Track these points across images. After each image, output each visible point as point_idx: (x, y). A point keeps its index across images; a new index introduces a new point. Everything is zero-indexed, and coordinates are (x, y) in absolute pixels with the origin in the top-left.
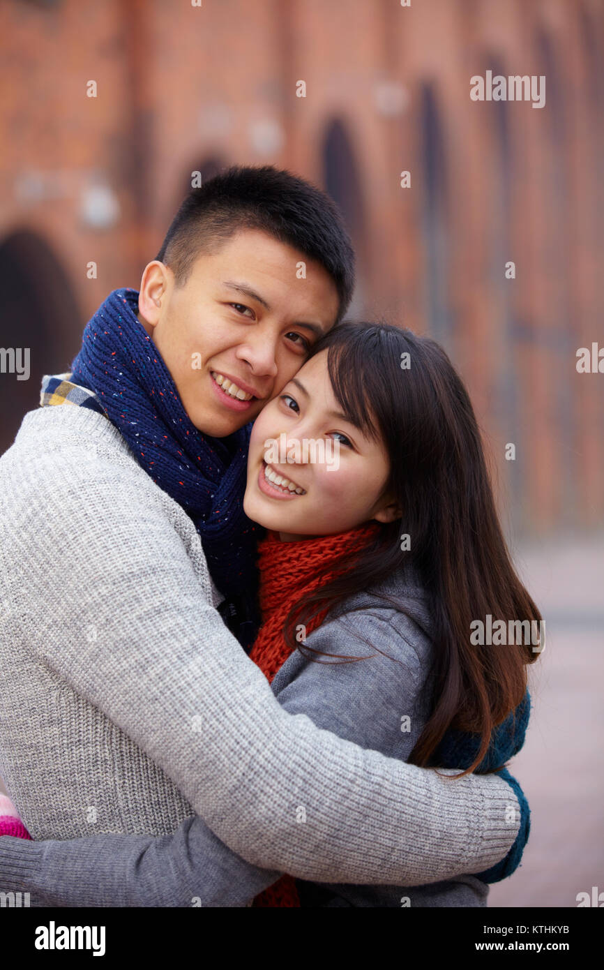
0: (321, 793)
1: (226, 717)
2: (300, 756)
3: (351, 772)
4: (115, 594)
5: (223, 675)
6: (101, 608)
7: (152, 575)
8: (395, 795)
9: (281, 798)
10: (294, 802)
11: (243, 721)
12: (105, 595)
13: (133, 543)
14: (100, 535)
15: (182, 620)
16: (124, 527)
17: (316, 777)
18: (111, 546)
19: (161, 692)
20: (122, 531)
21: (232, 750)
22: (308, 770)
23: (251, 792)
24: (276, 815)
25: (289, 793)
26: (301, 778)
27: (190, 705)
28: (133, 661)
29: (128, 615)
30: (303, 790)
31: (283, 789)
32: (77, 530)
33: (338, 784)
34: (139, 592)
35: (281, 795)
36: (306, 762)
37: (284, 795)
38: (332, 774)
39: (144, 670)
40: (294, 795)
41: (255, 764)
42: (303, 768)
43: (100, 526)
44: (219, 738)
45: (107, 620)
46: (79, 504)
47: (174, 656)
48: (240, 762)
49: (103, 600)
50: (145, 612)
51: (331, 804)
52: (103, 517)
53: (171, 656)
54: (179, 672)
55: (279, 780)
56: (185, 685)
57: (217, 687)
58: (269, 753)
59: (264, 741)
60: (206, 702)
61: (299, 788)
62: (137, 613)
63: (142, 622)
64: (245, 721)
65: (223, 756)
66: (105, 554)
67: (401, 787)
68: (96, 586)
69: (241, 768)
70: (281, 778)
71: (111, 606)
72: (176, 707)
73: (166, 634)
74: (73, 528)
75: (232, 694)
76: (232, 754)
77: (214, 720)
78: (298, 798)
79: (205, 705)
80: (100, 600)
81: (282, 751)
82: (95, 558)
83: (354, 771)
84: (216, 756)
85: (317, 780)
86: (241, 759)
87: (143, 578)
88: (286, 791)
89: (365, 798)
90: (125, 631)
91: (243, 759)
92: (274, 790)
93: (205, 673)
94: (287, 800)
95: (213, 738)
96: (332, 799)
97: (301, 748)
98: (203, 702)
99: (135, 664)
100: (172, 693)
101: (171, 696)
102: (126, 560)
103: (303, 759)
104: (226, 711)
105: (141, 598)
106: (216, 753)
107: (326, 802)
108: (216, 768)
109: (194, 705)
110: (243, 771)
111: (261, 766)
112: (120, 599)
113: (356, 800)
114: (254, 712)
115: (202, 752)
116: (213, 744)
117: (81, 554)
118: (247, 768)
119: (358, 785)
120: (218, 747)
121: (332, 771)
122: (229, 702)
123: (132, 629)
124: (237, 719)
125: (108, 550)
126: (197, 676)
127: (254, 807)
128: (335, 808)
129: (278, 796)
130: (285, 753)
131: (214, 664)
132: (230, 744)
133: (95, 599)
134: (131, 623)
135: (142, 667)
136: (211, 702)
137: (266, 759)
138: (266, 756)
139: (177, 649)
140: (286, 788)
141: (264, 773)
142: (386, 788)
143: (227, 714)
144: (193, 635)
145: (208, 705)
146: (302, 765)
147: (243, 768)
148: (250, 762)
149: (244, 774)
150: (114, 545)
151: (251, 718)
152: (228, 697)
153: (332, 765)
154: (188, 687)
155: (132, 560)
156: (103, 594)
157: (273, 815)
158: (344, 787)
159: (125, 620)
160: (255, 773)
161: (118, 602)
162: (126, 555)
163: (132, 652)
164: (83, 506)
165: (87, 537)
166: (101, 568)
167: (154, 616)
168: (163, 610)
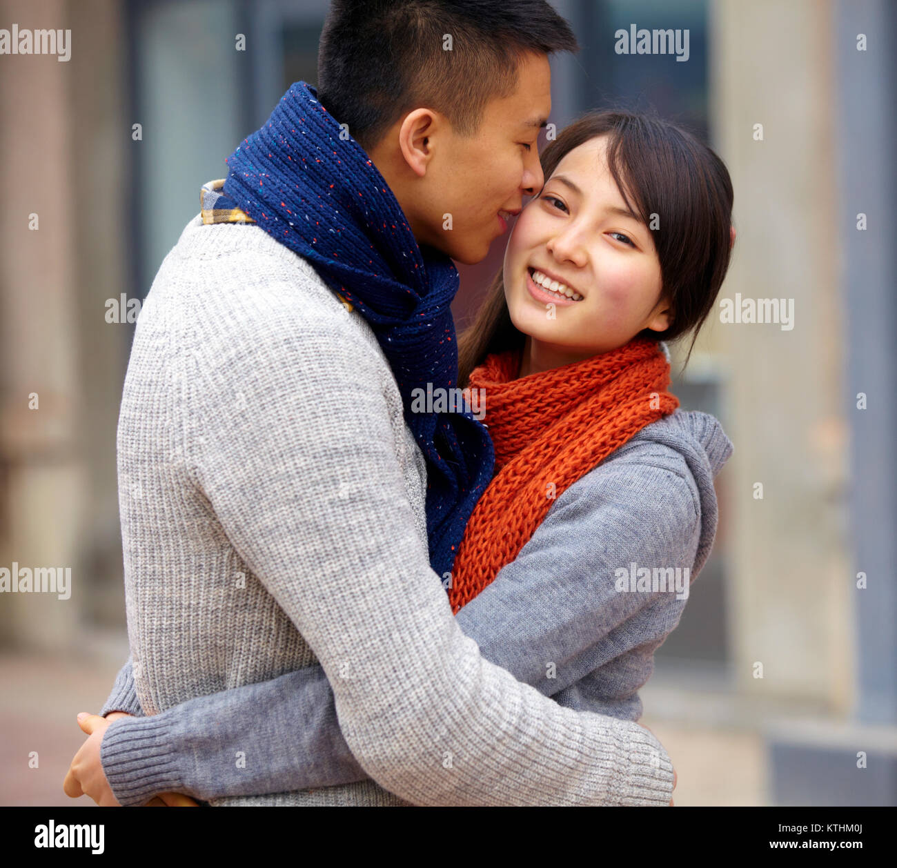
0: (463, 746)
1: (392, 639)
2: (454, 703)
4: (313, 469)
5: (401, 590)
6: (293, 481)
7: (355, 456)
8: (540, 757)
9: (419, 742)
10: (430, 750)
11: (407, 649)
12: (301, 468)
13: (344, 415)
14: (311, 398)
15: (374, 516)
16: (337, 393)
17: (463, 729)
18: (321, 414)
19: (331, 592)
20: (334, 398)
21: (386, 677)
22: (457, 720)
23: (390, 726)
24: (407, 757)
25: (429, 740)
26: (447, 727)
27: (358, 616)
28: (312, 549)
29: (320, 496)
30: (444, 740)
31: (424, 733)
32: (287, 387)
33: (483, 740)
34: (339, 473)
35: (420, 739)
36: (458, 711)
37: (423, 740)
38: (481, 728)
39: (320, 562)
40: (433, 743)
41: (405, 699)
42: (452, 717)
43: (313, 388)
44: (376, 660)
45: (296, 496)
46: (294, 358)
47: (357, 556)
48: (391, 692)
49: (298, 473)
51: (469, 759)
52: (318, 378)
53: (354, 556)
54: (357, 577)
55: (424, 723)
56: (359, 593)
57: (392, 604)
58: (423, 692)
59: (422, 677)
60: (375, 618)
61: (441, 736)
62: (331, 497)
63: (333, 507)
64: (410, 650)
65: (375, 680)
66: (313, 421)
67: (551, 749)
68: (293, 456)
69: (390, 699)
71: (304, 482)
72: (341, 613)
73: (355, 529)
74: (282, 384)
75: (405, 615)
76: (385, 680)
77: (378, 639)
78: (436, 746)
79: (373, 620)
80: (295, 471)
81: (438, 693)
82: (301, 423)
84: (368, 677)
85: (463, 732)
86: (392, 688)
87: (346, 457)
88: (426, 736)
89: (508, 758)
90: (312, 514)
91: (395, 690)
92: (414, 732)
93: (382, 584)
94: (424, 746)
95: (371, 658)
96: (472, 755)
97: (458, 693)
98: (372, 616)
99: (313, 553)
100: (343, 596)
101: (341, 599)
102: (333, 433)
103: (456, 707)
104: (393, 632)
105: (338, 480)
106: (368, 674)
107: (465, 756)
109: (362, 617)
110: (391, 702)
111: (410, 703)
112: (316, 475)
113: (498, 760)
114: (421, 642)
116: (368, 663)
117: (286, 415)
118: (395, 700)
119: (504, 745)
120: (373, 669)
121: (481, 725)
122: (399, 624)
123: (321, 513)
124: (402, 645)
125: (316, 417)
126: (373, 586)
128: (473, 764)
129: (417, 739)
130: (440, 696)
131: (394, 575)
132: (386, 670)
133: (288, 469)
134: (321, 506)
135: (319, 559)
136: (381, 619)
137: (418, 697)
138: (419, 695)
139: (362, 549)
140: (427, 733)
141: (411, 711)
142: (533, 750)
143: (393, 636)
144: (381, 536)
145: (376, 622)
146: (452, 714)
147: (391, 699)
148: (401, 696)
149: (390, 705)
150: (325, 413)
151: (416, 647)
152: (400, 617)
154: (361, 596)
155: (338, 434)
156: (298, 466)
157: (404, 756)
158: (488, 745)
159: (316, 502)
160: (402, 708)
161: (313, 479)
162: (335, 427)
163: (313, 539)
164: (298, 361)
165: (296, 397)
166: (305, 436)
167: (347, 505)
168: (358, 499)
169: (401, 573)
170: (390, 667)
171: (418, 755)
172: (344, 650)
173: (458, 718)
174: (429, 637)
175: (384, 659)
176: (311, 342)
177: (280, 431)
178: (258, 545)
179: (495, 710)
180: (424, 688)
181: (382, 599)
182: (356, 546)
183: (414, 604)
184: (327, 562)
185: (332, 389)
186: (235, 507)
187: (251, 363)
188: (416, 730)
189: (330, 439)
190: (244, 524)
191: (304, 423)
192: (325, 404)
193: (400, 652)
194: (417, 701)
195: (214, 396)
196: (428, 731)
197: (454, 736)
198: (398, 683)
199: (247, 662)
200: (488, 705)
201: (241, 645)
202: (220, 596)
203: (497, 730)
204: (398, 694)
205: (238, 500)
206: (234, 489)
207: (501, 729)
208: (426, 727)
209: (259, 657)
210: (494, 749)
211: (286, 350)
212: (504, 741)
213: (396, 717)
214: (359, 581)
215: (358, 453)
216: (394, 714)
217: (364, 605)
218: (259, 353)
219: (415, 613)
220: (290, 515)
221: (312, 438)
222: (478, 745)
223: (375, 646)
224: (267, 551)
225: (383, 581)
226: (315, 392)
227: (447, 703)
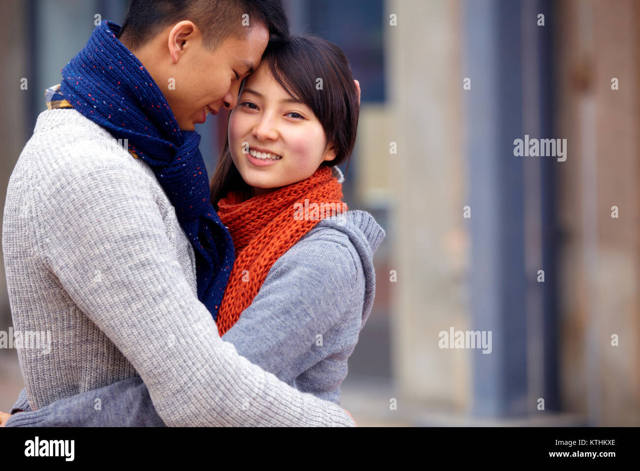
0: (233, 403)
1: (180, 343)
2: (225, 377)
3: (255, 392)
4: (115, 249)
6: (105, 259)
7: (141, 239)
9: (206, 403)
10: (213, 407)
11: (190, 348)
12: (109, 250)
13: (131, 215)
14: (109, 207)
15: (158, 272)
16: (125, 203)
17: (232, 393)
18: (117, 216)
19: (138, 321)
20: (123, 206)
21: (181, 366)
22: (228, 387)
24: (200, 413)
25: (212, 400)
26: (222, 392)
27: (157, 333)
28: (123, 297)
29: (123, 265)
30: (221, 400)
31: (209, 396)
32: (93, 202)
34: (132, 250)
35: (206, 401)
36: (228, 381)
37: (209, 401)
38: (243, 392)
39: (129, 304)
40: (215, 402)
41: (194, 377)
42: (224, 385)
43: (109, 201)
44: (173, 357)
45: (108, 267)
46: (95, 184)
47: (151, 297)
48: (185, 375)
49: (107, 253)
50: (134, 264)
51: (238, 412)
52: (111, 195)
53: (149, 297)
54: (153, 309)
55: (208, 390)
56: (156, 319)
58: (205, 372)
59: (203, 363)
60: (168, 332)
61: (219, 398)
62: (129, 265)
63: (132, 271)
64: (192, 348)
66: (112, 220)
68: (102, 243)
71: (112, 258)
72: (147, 333)
73: (147, 281)
74: (90, 201)
75: (187, 328)
76: (180, 368)
78: (217, 404)
80: (105, 252)
81: (214, 371)
82: (105, 223)
83: (257, 392)
84: (169, 369)
86: (185, 373)
87: (135, 240)
88: (210, 399)
90: (120, 276)
91: (187, 373)
92: (203, 397)
93: (169, 311)
94: (210, 405)
95: (169, 357)
96: (239, 409)
97: (227, 371)
98: (166, 332)
100: (146, 322)
102: (125, 227)
103: (226, 379)
104: (180, 339)
105: (133, 254)
106: (169, 367)
108: (167, 376)
109: (159, 333)
110: (186, 381)
111: (198, 379)
112: (118, 253)
113: (254, 412)
114: (199, 342)
115: (159, 365)
116: (168, 360)
117: (95, 219)
118: (188, 379)
120: (171, 363)
122: (183, 334)
123: (125, 275)
125: (114, 218)
126: (164, 313)
128: (240, 415)
130: (215, 373)
131: (176, 305)
132: (180, 362)
133: (101, 252)
134: (124, 271)
138: (202, 374)
139: (153, 292)
140: (210, 397)
141: (199, 384)
143: (181, 341)
144: (164, 283)
146: (225, 383)
147: (185, 378)
148: (191, 376)
149: (185, 383)
150: (118, 215)
151: (197, 346)
152: (183, 329)
153: (244, 386)
155: (129, 227)
156: (106, 248)
157: (198, 413)
160: (193, 383)
161: (117, 256)
162: (126, 223)
163: (123, 291)
164: (98, 186)
165: (99, 207)
166: (108, 230)
167: (140, 268)
168: (146, 264)
170: (182, 360)
171: (207, 410)
172: (152, 355)
174: (203, 338)
175: (177, 356)
176: (105, 173)
178: (89, 300)
180: (205, 369)
181: (170, 320)
182: (149, 291)
183: (191, 321)
184: (133, 304)
185: (121, 201)
187: (70, 190)
188: (204, 395)
189: (124, 230)
192: (118, 210)
193: (186, 350)
194: (202, 378)
198: (188, 369)
204: (189, 375)
205: (74, 274)
206: (70, 268)
208: (210, 393)
211: (90, 180)
213: (190, 390)
214: (154, 312)
215: (142, 237)
216: (188, 387)
217: (160, 326)
218: (74, 183)
219: (193, 326)
220: (106, 279)
221: (113, 231)
224: (96, 303)
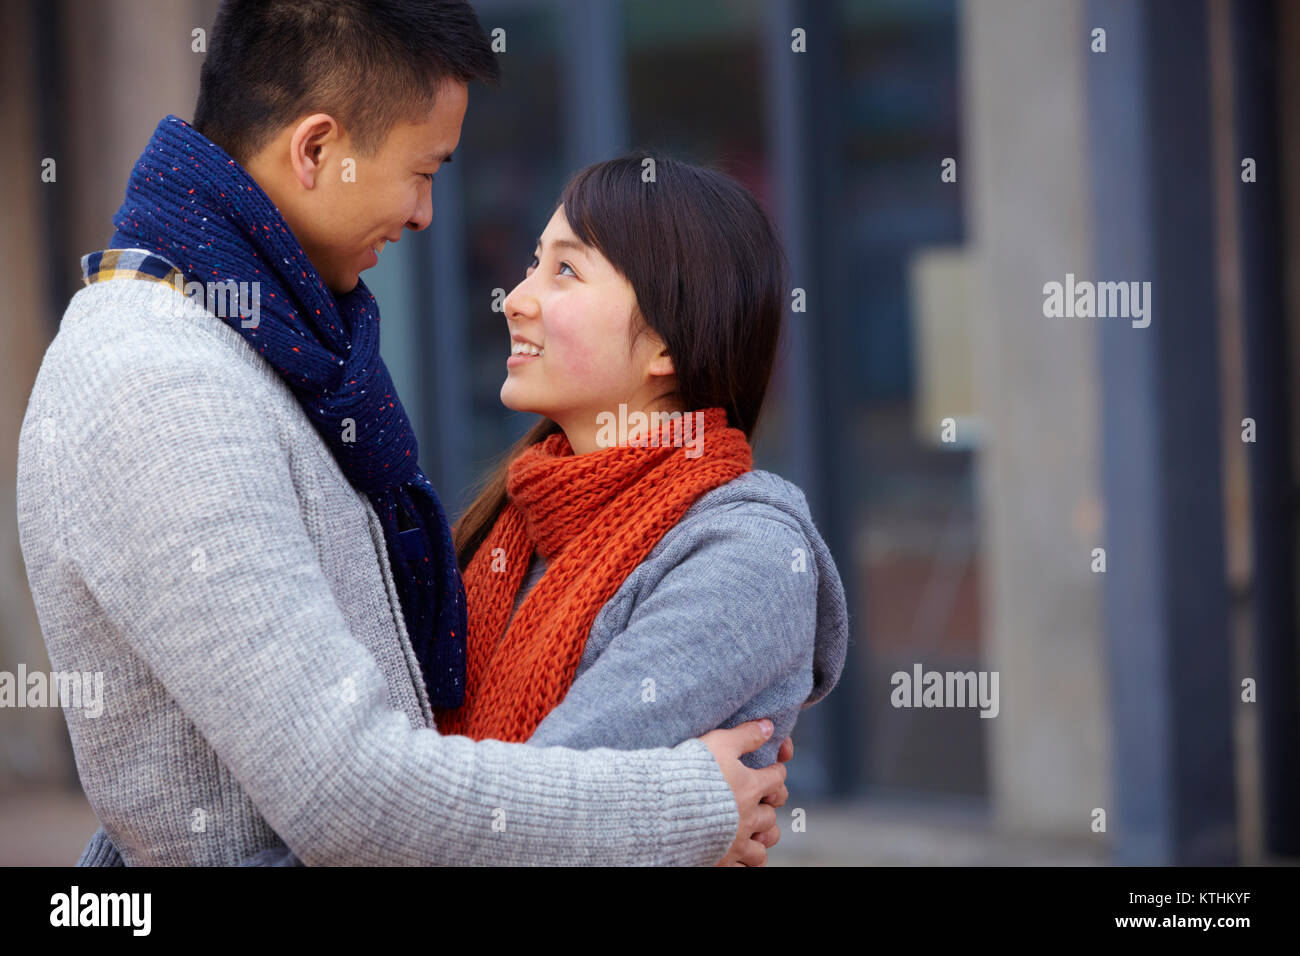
1: (295, 727)
5: (301, 670)
6: (169, 563)
7: (230, 523)
9: (353, 833)
11: (314, 735)
13: (212, 477)
15: (260, 590)
16: (202, 454)
19: (225, 683)
20: (199, 460)
22: (391, 799)
23: (315, 826)
25: (364, 827)
26: (380, 809)
27: (256, 706)
32: (147, 456)
39: (209, 652)
42: (383, 797)
43: (173, 453)
46: (150, 421)
47: (245, 638)
48: (305, 787)
49: (172, 553)
50: (217, 573)
52: (178, 441)
53: (241, 638)
54: (248, 662)
56: (253, 679)
57: (291, 688)
58: (341, 780)
59: (335, 763)
60: (274, 705)
63: (212, 586)
64: (317, 735)
69: (305, 795)
70: (353, 809)
73: (239, 607)
75: (308, 698)
76: (296, 775)
77: (280, 730)
80: (169, 552)
81: (358, 776)
82: (167, 496)
84: (278, 775)
85: (402, 810)
86: (305, 783)
90: (193, 597)
91: (309, 784)
93: (277, 666)
97: (384, 770)
98: (270, 705)
100: (237, 686)
102: (201, 501)
103: (385, 785)
104: (296, 720)
105: (214, 553)
106: (278, 772)
108: (277, 790)
109: (260, 707)
110: (308, 799)
111: (329, 795)
115: (263, 767)
117: (150, 489)
118: (312, 795)
119: (461, 811)
121: (424, 796)
122: (301, 708)
123: (201, 595)
124: (308, 731)
126: (268, 669)
127: (320, 843)
129: (349, 830)
130: (362, 779)
132: (296, 763)
135: (208, 647)
136: (280, 706)
137: (336, 787)
138: (337, 784)
139: (249, 629)
140: (359, 822)
141: (333, 803)
143: (297, 724)
144: (271, 611)
145: (275, 710)
146: (382, 794)
148: (316, 789)
149: (308, 803)
152: (301, 701)
154: (256, 683)
158: (439, 816)
159: (195, 582)
160: (322, 803)
164: (155, 424)
165: (158, 467)
166: (172, 509)
167: (227, 580)
168: (238, 572)
169: (299, 650)
171: (358, 846)
173: (391, 797)
176: (167, 398)
177: (148, 508)
178: (151, 642)
179: (438, 776)
180: (341, 775)
181: (279, 683)
182: (242, 626)
183: (318, 684)
184: (216, 650)
185: (195, 450)
186: (120, 601)
187: (110, 434)
188: (345, 821)
189: (199, 508)
190: (132, 619)
191: (169, 495)
192: (189, 469)
193: (306, 740)
194: (336, 791)
195: (82, 477)
196: (360, 819)
197: (392, 816)
198: (309, 776)
199: (187, 769)
200: (429, 771)
201: (175, 752)
202: (145, 697)
203: (445, 797)
204: (313, 787)
205: (123, 592)
206: (116, 580)
207: (451, 796)
208: (356, 815)
209: (199, 759)
210: (448, 819)
211: (142, 414)
212: (459, 808)
213: (318, 815)
214: (250, 667)
215: (232, 520)
216: (315, 811)
217: (260, 693)
218: (117, 422)
219: (321, 694)
220: (173, 602)
221: (179, 511)
222: (426, 819)
223: (279, 738)
224: (162, 647)
225: (278, 663)
226: (177, 457)
227: (374, 783)
